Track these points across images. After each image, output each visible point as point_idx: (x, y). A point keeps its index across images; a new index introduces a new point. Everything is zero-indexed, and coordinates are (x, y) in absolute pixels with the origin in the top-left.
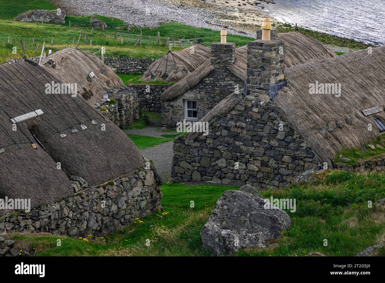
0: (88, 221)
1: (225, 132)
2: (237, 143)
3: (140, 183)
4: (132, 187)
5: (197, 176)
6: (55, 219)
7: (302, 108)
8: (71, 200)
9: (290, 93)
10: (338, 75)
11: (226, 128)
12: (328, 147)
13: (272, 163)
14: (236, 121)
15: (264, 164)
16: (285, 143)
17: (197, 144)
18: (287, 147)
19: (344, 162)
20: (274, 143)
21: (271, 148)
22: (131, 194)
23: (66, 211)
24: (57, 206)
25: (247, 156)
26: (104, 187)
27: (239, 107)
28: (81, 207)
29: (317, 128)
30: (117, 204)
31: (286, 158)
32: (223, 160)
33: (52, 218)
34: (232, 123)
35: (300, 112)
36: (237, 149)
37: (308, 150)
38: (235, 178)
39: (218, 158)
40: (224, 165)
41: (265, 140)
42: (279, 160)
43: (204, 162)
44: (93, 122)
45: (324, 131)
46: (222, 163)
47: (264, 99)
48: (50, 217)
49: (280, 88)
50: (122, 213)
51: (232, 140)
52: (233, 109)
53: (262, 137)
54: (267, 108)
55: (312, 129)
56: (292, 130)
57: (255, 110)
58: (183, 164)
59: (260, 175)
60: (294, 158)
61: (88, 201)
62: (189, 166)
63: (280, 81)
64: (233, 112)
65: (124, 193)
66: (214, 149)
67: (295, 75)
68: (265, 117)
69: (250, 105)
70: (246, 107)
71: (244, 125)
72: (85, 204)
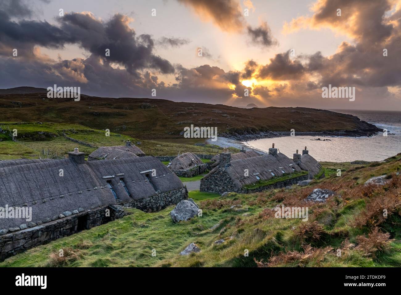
0: (160, 203)
1: (213, 178)
2: (217, 181)
3: (180, 192)
4: (177, 193)
5: (206, 190)
6: (148, 203)
7: (234, 172)
8: (154, 197)
9: (231, 168)
10: (247, 163)
11: (214, 177)
12: (240, 184)
13: (225, 187)
14: (216, 175)
15: (223, 188)
16: (229, 182)
17: (206, 181)
18: (229, 183)
19: (245, 188)
20: (226, 182)
21: (225, 183)
22: (176, 195)
23: (152, 200)
24: (149, 199)
25: (219, 185)
26: (167, 193)
27: (217, 171)
28: (157, 199)
29: (238, 178)
30: (171, 198)
31: (229, 186)
32: (213, 186)
33: (147, 202)
34: (215, 175)
35: (233, 173)
36: (217, 183)
37: (235, 185)
38: (216, 191)
39: (212, 185)
40: (213, 187)
41: (224, 181)
42: (227, 187)
43: (208, 186)
44: (168, 174)
45: (240, 179)
46: (212, 186)
47: (224, 169)
48: (146, 202)
49: (228, 166)
50: (173, 201)
51: (215, 180)
52: (216, 171)
53: (223, 180)
54: (224, 172)
55: (236, 178)
56: (231, 179)
57: (221, 172)
58: (203, 186)
59: (222, 191)
60: (231, 187)
61: (160, 197)
62: (204, 187)
63: (229, 164)
64: (216, 173)
65: (174, 195)
66: (211, 182)
67: (234, 163)
68: (224, 174)
69: (220, 171)
70: (219, 171)
71: (218, 176)
72: (160, 198)
